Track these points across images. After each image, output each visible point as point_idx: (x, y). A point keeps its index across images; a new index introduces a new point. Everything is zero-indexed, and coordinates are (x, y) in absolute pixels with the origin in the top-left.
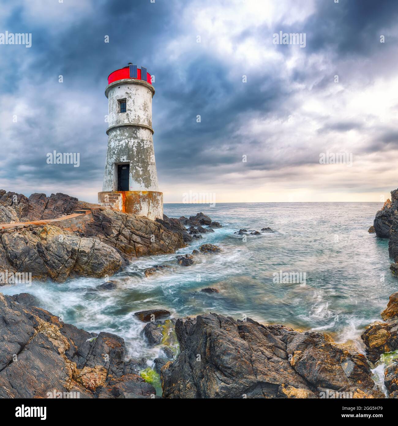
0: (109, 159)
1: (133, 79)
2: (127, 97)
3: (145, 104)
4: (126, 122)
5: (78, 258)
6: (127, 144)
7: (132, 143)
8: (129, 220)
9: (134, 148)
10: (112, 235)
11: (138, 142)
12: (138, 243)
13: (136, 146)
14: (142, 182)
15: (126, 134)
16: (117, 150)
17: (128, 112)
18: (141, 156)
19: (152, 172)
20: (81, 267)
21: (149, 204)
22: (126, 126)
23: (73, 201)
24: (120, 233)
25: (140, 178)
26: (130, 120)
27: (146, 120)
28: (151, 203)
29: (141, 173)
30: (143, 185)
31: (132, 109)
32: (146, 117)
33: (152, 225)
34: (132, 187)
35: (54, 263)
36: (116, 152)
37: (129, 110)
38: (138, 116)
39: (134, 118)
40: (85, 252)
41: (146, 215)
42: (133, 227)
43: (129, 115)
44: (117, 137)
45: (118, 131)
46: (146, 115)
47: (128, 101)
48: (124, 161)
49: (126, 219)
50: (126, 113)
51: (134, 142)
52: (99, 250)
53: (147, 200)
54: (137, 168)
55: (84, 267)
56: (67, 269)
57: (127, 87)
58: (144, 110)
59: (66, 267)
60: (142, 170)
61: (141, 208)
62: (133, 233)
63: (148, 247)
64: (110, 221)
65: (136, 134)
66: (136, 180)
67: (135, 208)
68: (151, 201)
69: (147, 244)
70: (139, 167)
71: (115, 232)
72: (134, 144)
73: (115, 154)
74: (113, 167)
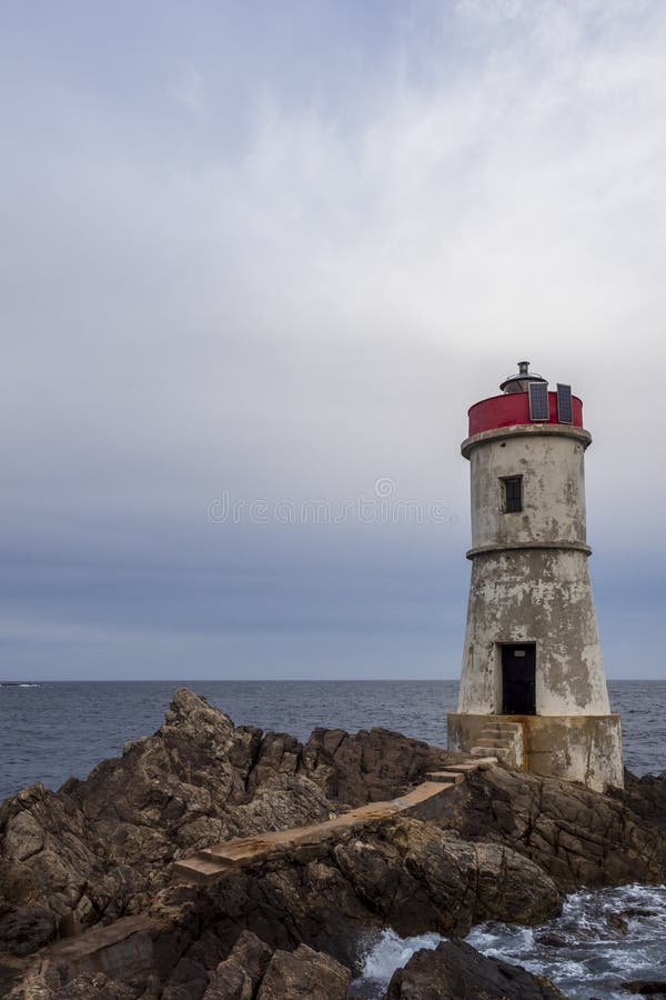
0: (480, 632)
1: (538, 425)
2: (524, 472)
3: (569, 486)
4: (524, 538)
5: (478, 887)
6: (528, 596)
7: (541, 592)
8: (548, 796)
9: (546, 606)
10: (515, 833)
11: (555, 588)
12: (575, 853)
13: (550, 602)
14: (568, 693)
15: (524, 569)
16: (501, 608)
17: (527, 512)
18: (565, 626)
19: (594, 663)
20: (486, 906)
21: (589, 748)
22: (524, 549)
23: (418, 749)
24: (531, 828)
25: (564, 683)
26: (534, 532)
27: (573, 528)
28: (593, 748)
29: (565, 669)
30: (571, 699)
31: (537, 503)
32: (572, 519)
33: (603, 808)
34: (542, 707)
35: (445, 898)
36: (498, 615)
37: (529, 506)
38: (555, 522)
39: (544, 525)
40: (492, 874)
41: (581, 779)
42: (558, 813)
43: (531, 520)
44: (500, 576)
45: (502, 559)
46: (573, 514)
47: (527, 482)
48: (521, 640)
49: (541, 791)
50: (522, 515)
51: (546, 590)
52: (516, 869)
53: (583, 739)
54: (555, 656)
55: (495, 906)
56: (468, 911)
57: (524, 444)
58: (568, 500)
59: (466, 907)
60: (568, 662)
61: (568, 758)
62: (561, 828)
63: (600, 863)
64: (506, 799)
65: (549, 569)
66: (554, 688)
67: (553, 759)
68: (593, 742)
69: (598, 858)
70: (560, 654)
71: (522, 828)
72: (545, 596)
73: (497, 620)
74: (493, 654)
